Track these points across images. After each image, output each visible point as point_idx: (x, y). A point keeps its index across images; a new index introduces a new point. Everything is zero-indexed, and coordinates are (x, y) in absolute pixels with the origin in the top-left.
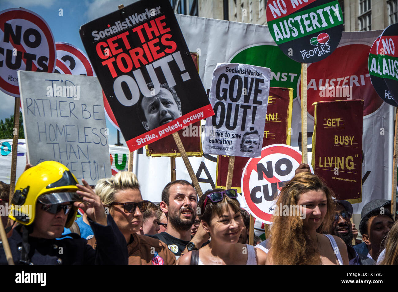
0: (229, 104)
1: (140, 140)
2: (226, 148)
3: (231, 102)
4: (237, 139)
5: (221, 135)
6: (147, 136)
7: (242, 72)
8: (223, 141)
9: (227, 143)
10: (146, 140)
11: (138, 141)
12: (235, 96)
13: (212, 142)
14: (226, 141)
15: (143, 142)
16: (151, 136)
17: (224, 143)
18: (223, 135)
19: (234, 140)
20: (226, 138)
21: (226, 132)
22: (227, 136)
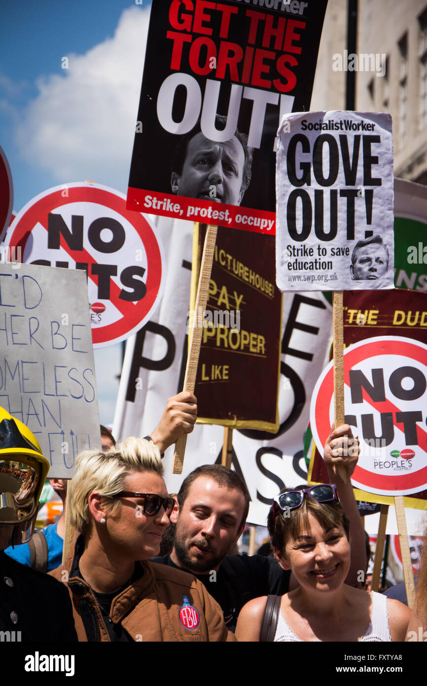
0: (316, 191)
1: (151, 200)
2: (322, 276)
3: (320, 187)
4: (341, 257)
5: (310, 252)
6: (167, 202)
7: (335, 127)
8: (314, 264)
9: (324, 267)
10: (162, 206)
11: (149, 199)
12: (326, 175)
13: (294, 269)
14: (320, 263)
15: (154, 207)
16: (173, 206)
17: (318, 267)
18: (313, 252)
19: (336, 260)
20: (320, 257)
21: (319, 246)
22: (321, 253)
